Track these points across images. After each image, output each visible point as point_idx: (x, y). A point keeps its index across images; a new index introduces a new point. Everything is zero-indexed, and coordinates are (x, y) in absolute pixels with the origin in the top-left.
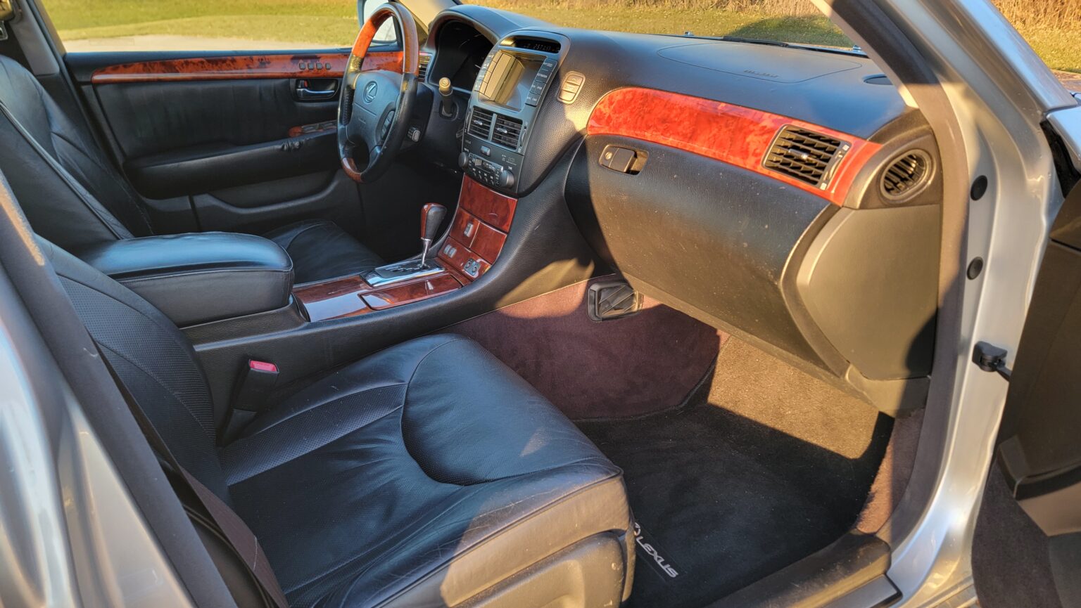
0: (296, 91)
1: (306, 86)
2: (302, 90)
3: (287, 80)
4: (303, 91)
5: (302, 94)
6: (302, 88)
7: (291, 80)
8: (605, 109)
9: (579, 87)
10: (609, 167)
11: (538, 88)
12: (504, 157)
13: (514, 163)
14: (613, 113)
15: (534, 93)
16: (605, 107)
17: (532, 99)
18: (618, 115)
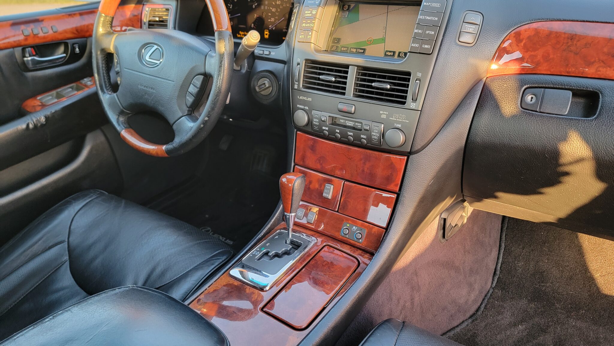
0: (24, 61)
1: (34, 53)
2: (29, 58)
3: (11, 50)
4: (32, 60)
5: (30, 62)
6: (30, 56)
7: (16, 49)
8: (512, 48)
9: (479, 26)
10: (538, 110)
11: (427, 32)
12: (384, 114)
13: (404, 120)
14: (525, 51)
15: (422, 39)
16: (511, 45)
17: (421, 46)
18: (533, 53)
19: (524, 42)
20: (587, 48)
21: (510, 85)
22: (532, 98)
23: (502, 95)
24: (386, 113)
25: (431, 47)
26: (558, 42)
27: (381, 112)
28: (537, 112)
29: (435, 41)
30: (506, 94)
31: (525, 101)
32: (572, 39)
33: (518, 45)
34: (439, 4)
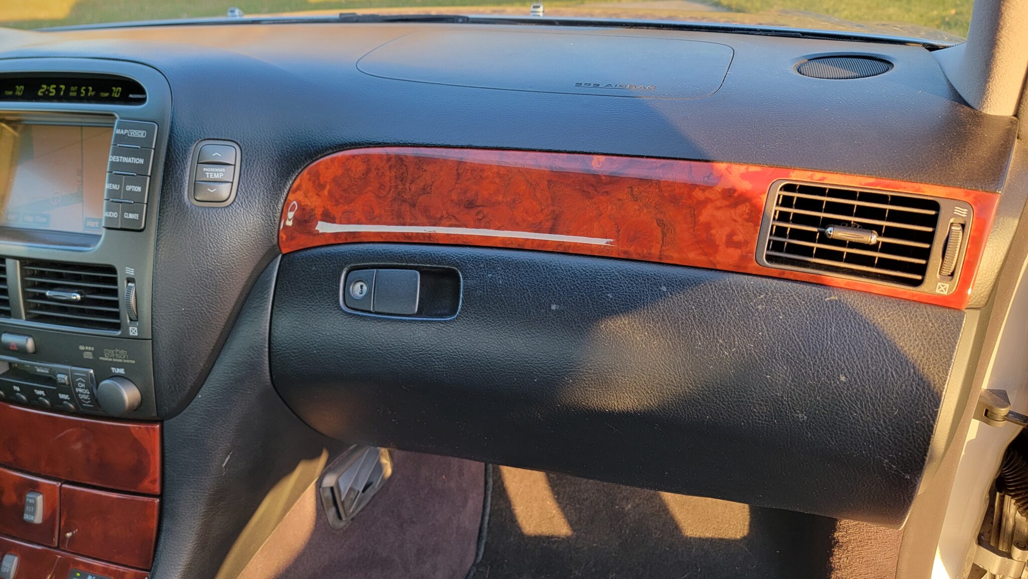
8: (309, 200)
9: (233, 167)
10: (372, 310)
11: (129, 188)
12: (88, 351)
13: (126, 359)
14: (333, 204)
15: (121, 203)
16: (308, 195)
17: (122, 215)
18: (346, 207)
19: (328, 188)
20: (427, 193)
21: (323, 268)
22: (362, 286)
23: (311, 288)
24: (90, 348)
25: (140, 217)
26: (383, 185)
27: (82, 348)
28: (370, 312)
29: (147, 204)
30: (318, 285)
31: (350, 295)
32: (402, 179)
33: (320, 194)
34: (143, 132)
